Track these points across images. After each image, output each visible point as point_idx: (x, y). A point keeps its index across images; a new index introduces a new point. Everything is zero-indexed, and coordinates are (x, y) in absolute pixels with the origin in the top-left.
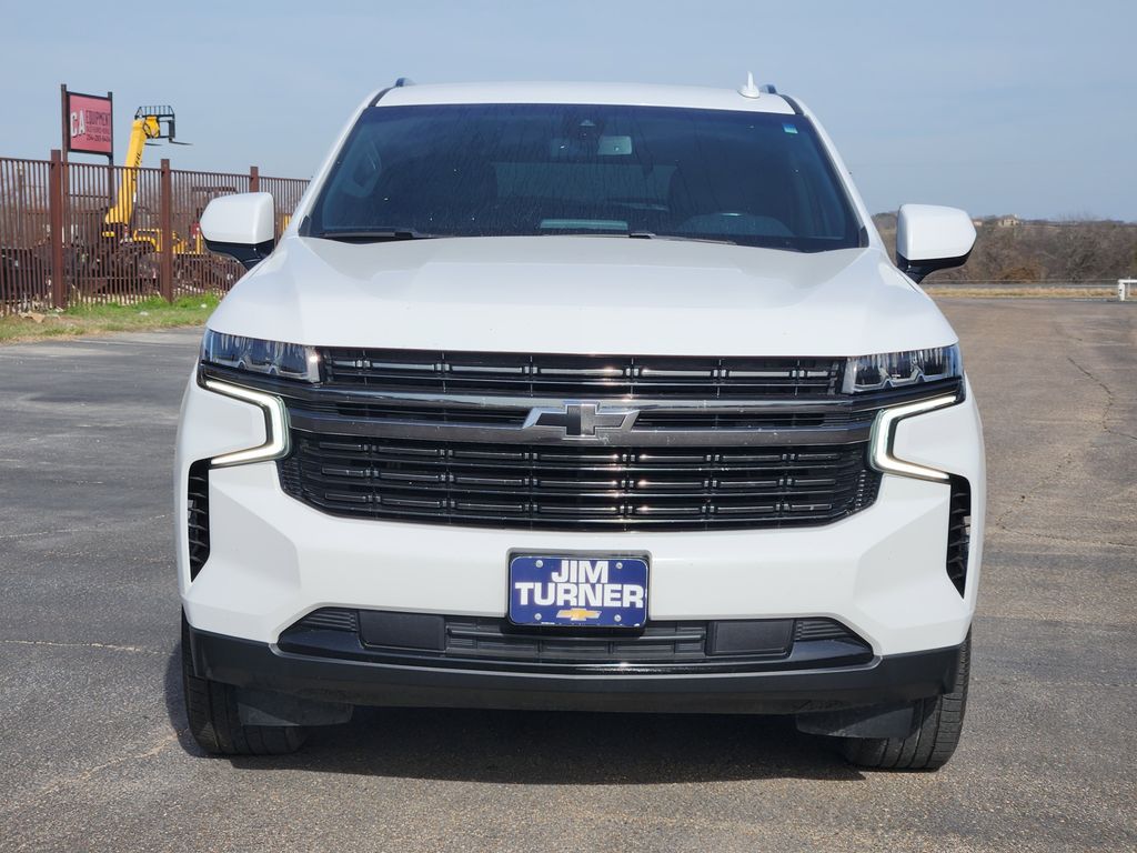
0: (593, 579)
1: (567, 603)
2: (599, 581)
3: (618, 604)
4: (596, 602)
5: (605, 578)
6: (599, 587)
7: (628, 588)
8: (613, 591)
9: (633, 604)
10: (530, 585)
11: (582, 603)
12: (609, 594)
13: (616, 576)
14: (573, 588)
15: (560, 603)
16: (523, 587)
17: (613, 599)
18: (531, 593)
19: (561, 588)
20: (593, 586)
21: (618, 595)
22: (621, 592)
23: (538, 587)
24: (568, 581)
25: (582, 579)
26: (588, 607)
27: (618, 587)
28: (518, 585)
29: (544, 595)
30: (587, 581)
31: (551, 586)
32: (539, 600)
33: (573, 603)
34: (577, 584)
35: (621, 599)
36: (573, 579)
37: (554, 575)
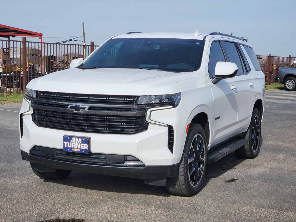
0: (79, 143)
1: (74, 147)
2: (80, 143)
3: (83, 148)
4: (79, 148)
5: (81, 142)
6: (80, 144)
7: (85, 145)
8: (82, 145)
9: (86, 148)
10: (67, 143)
11: (77, 147)
12: (82, 146)
13: (83, 142)
14: (75, 144)
15: (73, 147)
16: (66, 143)
17: (82, 147)
18: (67, 144)
19: (73, 144)
20: (79, 144)
21: (83, 146)
22: (84, 145)
23: (68, 143)
24: (74, 142)
25: (77, 142)
26: (78, 148)
27: (83, 144)
28: (64, 143)
29: (70, 145)
30: (77, 143)
31: (71, 143)
32: (69, 146)
33: (75, 147)
34: (76, 143)
35: (84, 147)
36: (75, 142)
37: (71, 141)
